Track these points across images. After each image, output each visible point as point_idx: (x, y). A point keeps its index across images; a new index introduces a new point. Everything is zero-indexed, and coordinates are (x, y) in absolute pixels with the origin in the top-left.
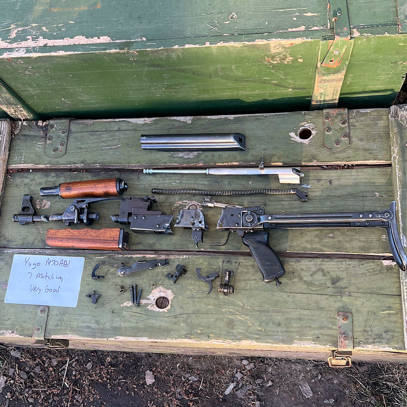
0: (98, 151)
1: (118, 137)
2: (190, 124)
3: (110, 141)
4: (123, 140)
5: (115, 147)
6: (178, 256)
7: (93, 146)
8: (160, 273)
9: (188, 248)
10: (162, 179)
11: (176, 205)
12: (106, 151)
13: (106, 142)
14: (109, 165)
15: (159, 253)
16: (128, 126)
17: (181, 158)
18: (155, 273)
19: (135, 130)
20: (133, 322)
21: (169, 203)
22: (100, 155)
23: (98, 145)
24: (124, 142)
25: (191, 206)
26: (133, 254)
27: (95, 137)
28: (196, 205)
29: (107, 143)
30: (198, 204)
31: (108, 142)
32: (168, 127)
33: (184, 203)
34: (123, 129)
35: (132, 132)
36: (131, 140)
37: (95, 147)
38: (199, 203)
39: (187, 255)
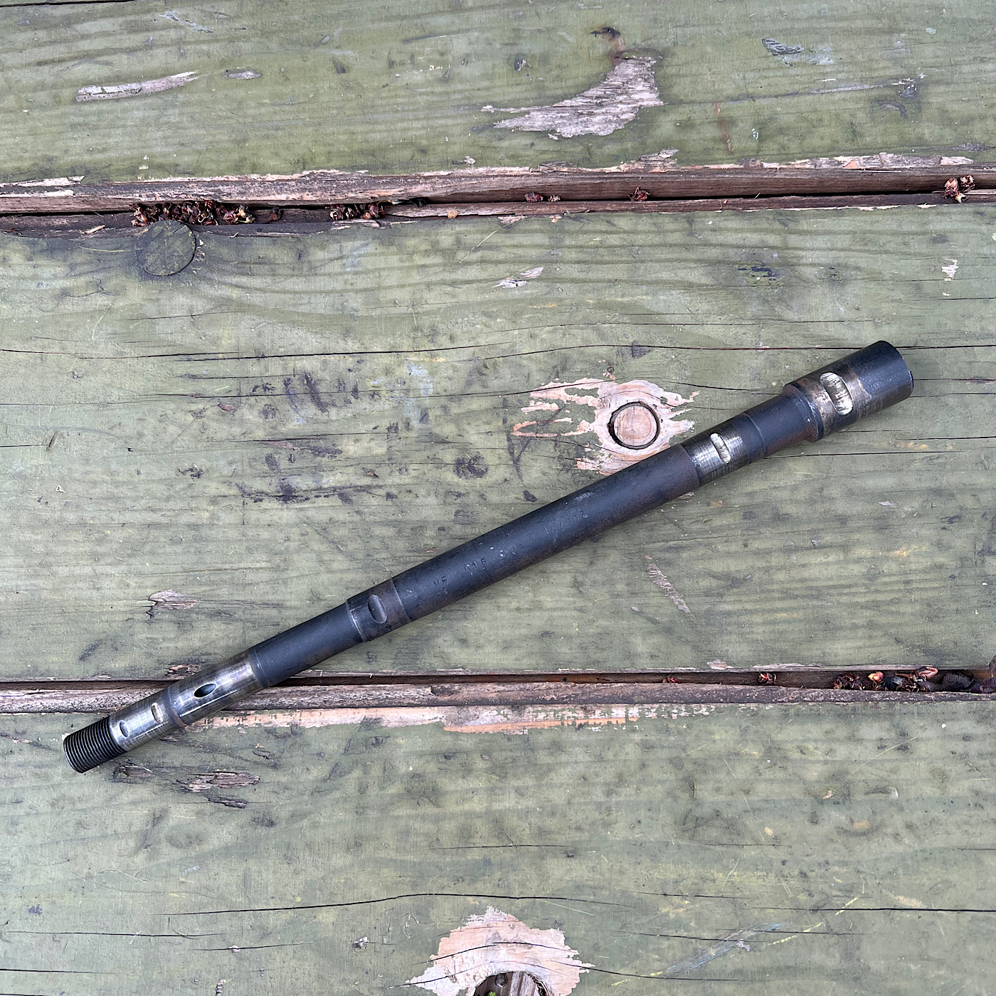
0: (61, 110)
1: (173, 34)
3: (130, 51)
4: (205, 47)
5: (159, 84)
6: (581, 714)
7: (29, 77)
8: (478, 823)
9: (630, 656)
10: (437, 259)
11: (533, 407)
12: (104, 107)
13: (105, 58)
14: (127, 179)
15: (459, 697)
17: (543, 134)
18: (450, 826)
21: (495, 394)
22: (74, 126)
23: (57, 75)
24: (208, 54)
25: (622, 413)
26: (301, 707)
27: (42, 35)
28: (650, 402)
29: (108, 63)
30: (664, 401)
31: (113, 58)
33: (582, 393)
36: (246, 46)
37: (42, 86)
38: (667, 395)
39: (632, 703)
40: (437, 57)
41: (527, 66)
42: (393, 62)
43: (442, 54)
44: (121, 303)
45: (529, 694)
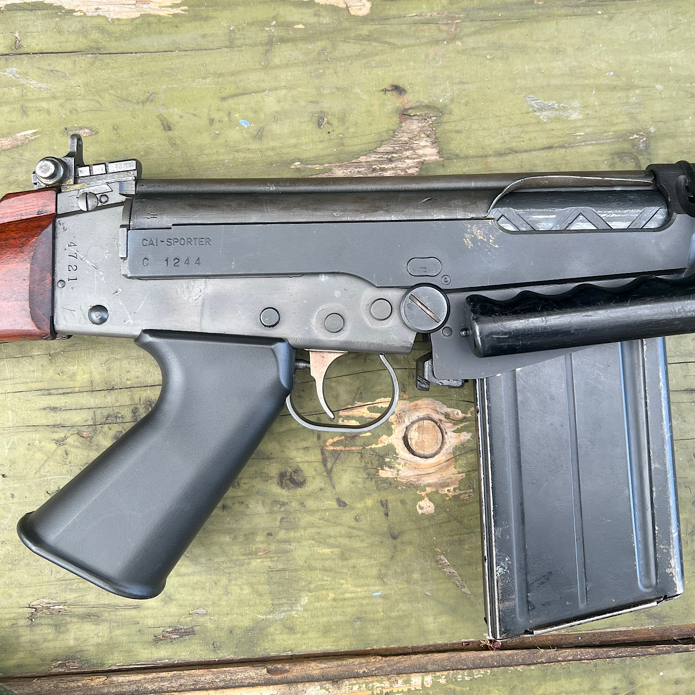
1: (15, 92)
2: (365, 20)
4: (44, 105)
5: (5, 142)
9: (423, 632)
15: (289, 676)
16: (60, 32)
19: (96, 51)
24: (49, 112)
25: (416, 426)
28: (436, 417)
30: (447, 416)
32: (263, 36)
34: (37, 49)
35: (83, 61)
38: (449, 410)
39: (427, 671)
40: (251, 115)
41: (328, 123)
42: (213, 120)
43: (255, 112)
45: (345, 668)
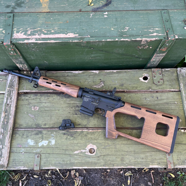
3: (64, 80)
6: (97, 130)
8: (90, 138)
20: (79, 160)
26: (77, 130)
36: (73, 80)
44: (64, 100)
